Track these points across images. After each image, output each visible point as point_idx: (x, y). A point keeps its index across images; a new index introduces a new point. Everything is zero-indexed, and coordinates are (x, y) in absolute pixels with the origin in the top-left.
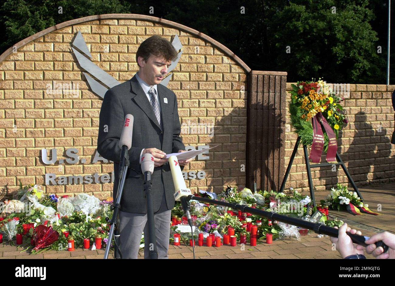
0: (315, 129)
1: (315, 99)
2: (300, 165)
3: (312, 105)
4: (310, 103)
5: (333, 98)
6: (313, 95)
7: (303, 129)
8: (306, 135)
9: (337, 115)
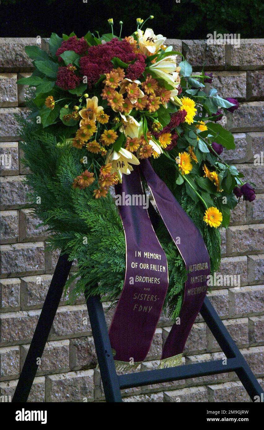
0: (132, 229)
1: (127, 105)
2: (62, 377)
3: (119, 133)
4: (109, 126)
5: (196, 100)
6: (118, 89)
7: (86, 230)
8: (95, 257)
9: (212, 169)
